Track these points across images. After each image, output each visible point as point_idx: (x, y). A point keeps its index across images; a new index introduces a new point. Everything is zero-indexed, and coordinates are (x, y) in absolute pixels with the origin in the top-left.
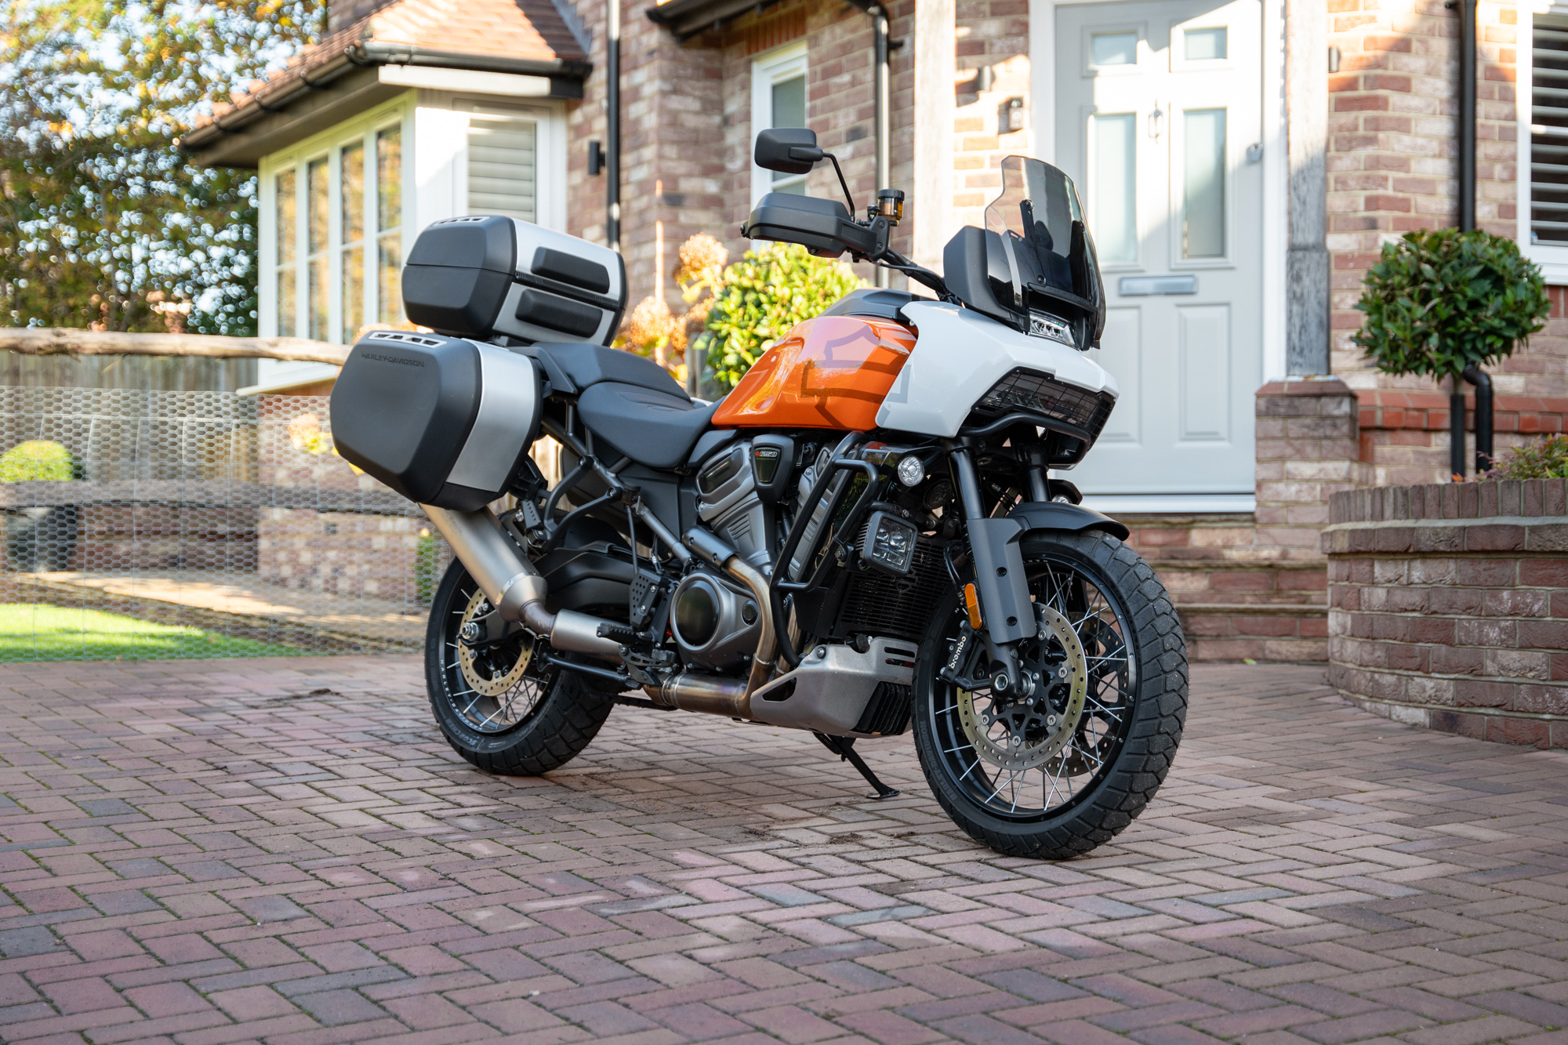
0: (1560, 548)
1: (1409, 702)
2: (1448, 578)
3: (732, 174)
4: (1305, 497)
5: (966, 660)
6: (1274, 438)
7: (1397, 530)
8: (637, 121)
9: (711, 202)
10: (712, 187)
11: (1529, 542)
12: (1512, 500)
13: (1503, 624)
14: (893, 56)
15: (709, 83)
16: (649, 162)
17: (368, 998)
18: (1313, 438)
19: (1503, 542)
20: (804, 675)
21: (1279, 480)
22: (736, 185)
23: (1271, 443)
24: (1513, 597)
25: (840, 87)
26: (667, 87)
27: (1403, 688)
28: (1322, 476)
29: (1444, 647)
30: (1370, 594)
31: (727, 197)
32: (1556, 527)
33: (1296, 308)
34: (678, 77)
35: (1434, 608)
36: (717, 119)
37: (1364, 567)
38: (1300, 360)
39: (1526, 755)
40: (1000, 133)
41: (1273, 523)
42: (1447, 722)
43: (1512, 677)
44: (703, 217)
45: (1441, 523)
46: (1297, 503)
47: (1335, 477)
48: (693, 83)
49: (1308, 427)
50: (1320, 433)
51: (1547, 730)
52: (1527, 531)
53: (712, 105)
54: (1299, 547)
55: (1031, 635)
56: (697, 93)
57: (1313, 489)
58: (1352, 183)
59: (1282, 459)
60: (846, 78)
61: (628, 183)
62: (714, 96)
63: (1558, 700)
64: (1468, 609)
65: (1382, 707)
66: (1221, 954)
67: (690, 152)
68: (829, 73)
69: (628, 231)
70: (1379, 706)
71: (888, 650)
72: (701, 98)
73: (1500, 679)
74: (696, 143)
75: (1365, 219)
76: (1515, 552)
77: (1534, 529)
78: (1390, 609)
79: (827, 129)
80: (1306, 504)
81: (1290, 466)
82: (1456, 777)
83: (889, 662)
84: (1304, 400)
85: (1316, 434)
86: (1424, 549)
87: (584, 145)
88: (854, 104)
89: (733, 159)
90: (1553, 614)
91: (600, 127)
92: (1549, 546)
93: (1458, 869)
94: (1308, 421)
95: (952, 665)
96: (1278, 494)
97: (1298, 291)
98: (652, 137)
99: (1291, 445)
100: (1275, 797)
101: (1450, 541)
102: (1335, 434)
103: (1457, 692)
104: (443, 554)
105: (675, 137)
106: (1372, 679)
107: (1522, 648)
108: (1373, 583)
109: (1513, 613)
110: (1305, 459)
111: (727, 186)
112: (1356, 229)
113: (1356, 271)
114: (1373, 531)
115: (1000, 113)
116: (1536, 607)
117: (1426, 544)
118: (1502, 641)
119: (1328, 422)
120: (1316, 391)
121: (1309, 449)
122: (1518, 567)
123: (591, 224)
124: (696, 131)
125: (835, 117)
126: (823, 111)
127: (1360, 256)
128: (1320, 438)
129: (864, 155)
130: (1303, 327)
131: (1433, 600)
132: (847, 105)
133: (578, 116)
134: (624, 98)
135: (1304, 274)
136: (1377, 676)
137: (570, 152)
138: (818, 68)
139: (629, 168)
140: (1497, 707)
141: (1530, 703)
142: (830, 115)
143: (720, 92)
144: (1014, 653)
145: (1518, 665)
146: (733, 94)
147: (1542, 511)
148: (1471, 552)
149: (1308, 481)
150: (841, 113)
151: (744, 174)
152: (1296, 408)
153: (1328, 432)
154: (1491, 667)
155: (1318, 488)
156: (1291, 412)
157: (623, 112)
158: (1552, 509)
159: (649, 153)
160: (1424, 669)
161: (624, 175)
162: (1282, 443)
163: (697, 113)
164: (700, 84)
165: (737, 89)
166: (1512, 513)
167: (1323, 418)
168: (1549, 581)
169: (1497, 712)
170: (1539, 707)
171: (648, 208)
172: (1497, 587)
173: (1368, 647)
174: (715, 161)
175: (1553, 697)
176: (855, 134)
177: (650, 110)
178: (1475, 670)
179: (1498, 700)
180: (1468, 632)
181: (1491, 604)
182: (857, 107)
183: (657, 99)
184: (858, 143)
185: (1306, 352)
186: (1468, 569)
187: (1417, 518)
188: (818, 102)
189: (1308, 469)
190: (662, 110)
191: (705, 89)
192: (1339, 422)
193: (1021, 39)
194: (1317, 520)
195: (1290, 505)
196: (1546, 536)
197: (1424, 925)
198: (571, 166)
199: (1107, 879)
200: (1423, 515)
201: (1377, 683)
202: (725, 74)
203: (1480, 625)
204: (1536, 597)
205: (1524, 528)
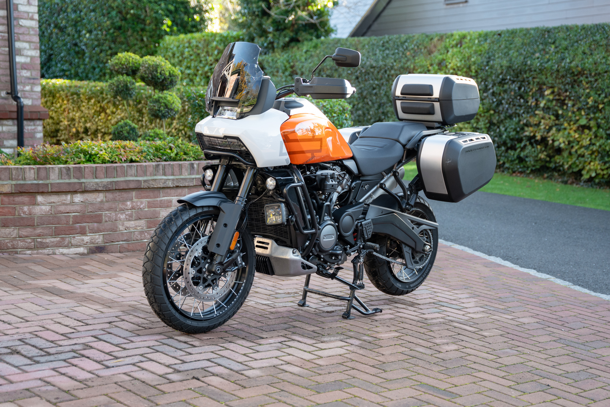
2: (99, 200)
11: (143, 185)
13: (127, 213)
19: (132, 186)
24: (132, 203)
27: (67, 242)
29: (96, 224)
30: (30, 209)
35: (90, 210)
42: (99, 250)
43: (132, 230)
45: (98, 181)
63: (150, 234)
64: (109, 209)
65: (46, 251)
70: (40, 251)
73: (126, 231)
77: (145, 181)
90: (149, 207)
92: (152, 186)
101: (105, 186)
103: (104, 238)
106: (33, 241)
107: (136, 220)
108: (34, 204)
109: (133, 208)
116: (142, 206)
117: (91, 188)
118: (126, 219)
122: (134, 194)
140: (124, 241)
141: (139, 237)
145: (134, 226)
147: (146, 175)
148: (116, 190)
154: (121, 228)
158: (149, 174)
160: (82, 233)
166: (131, 176)
168: (147, 197)
169: (124, 243)
172: (124, 201)
175: (148, 234)
178: (114, 230)
179: (125, 238)
180: (109, 217)
181: (122, 207)
186: (110, 195)
203: (116, 214)
204: (142, 203)
205: (141, 181)
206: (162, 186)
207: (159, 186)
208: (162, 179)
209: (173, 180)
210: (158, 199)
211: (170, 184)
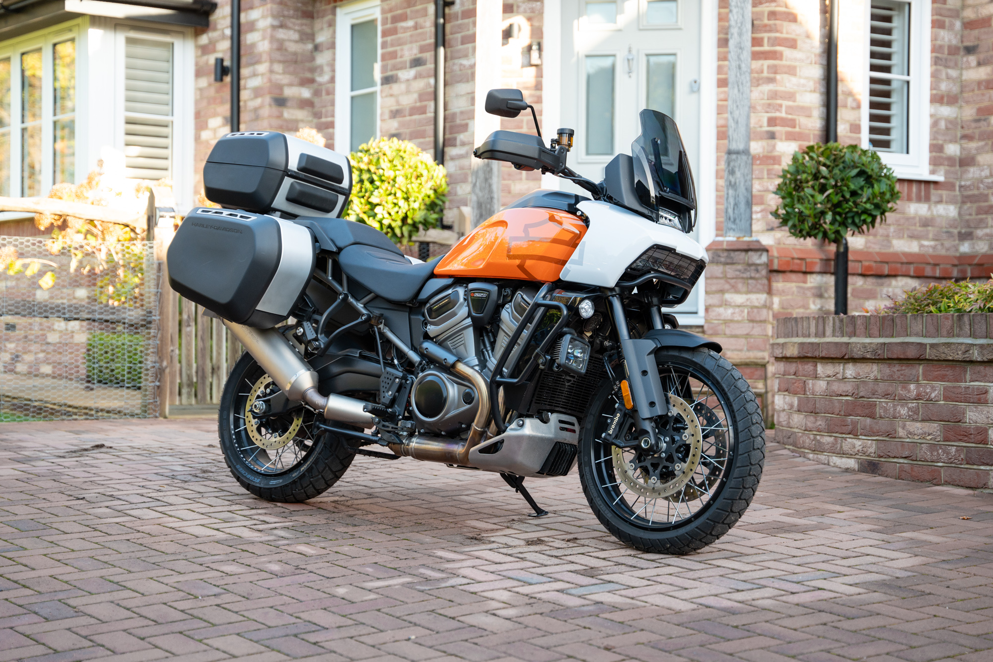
0: (951, 358)
1: (842, 454)
2: (872, 376)
3: (321, 84)
4: (737, 317)
5: (620, 429)
6: (717, 278)
7: (836, 344)
8: (253, 45)
9: (305, 104)
10: (306, 93)
11: (929, 353)
12: (917, 326)
13: (910, 405)
14: (447, 10)
15: (304, 21)
16: (262, 75)
17: (308, 641)
18: (743, 278)
19: (912, 353)
20: (509, 437)
21: (720, 306)
22: (324, 93)
23: (715, 281)
24: (917, 388)
25: (406, 29)
26: (276, 23)
27: (839, 446)
28: (748, 303)
29: (868, 420)
30: (813, 385)
31: (316, 100)
32: (948, 345)
33: (731, 192)
34: (284, 16)
35: (861, 394)
36: (310, 46)
37: (809, 367)
38: (733, 227)
39: (929, 489)
40: (523, 67)
41: (716, 334)
42: (871, 467)
43: (916, 439)
44: (300, 114)
45: (868, 340)
46: (732, 321)
47: (757, 304)
48: (293, 20)
49: (740, 271)
50: (747, 275)
51: (940, 472)
52: (928, 347)
53: (308, 36)
54: (733, 350)
55: (664, 413)
56: (297, 28)
57: (743, 312)
58: (759, 108)
59: (722, 292)
60: (410, 23)
61: (245, 89)
62: (308, 30)
63: (948, 454)
64: (886, 395)
65: (823, 457)
66: (820, 611)
67: (291, 69)
68: (396, 19)
69: (245, 122)
70: (819, 456)
71: (561, 422)
72: (299, 31)
73: (908, 440)
74: (296, 62)
75: (768, 132)
76: (919, 360)
77: (933, 346)
78: (829, 395)
79: (396, 58)
80: (738, 322)
81: (728, 296)
82: (894, 503)
83: (562, 429)
84: (737, 253)
85: (745, 275)
86: (856, 356)
87: (211, 60)
88: (416, 42)
89: (322, 73)
90: (946, 398)
91: (223, 48)
92: (943, 357)
93: (930, 560)
94: (740, 267)
95: (611, 432)
96: (719, 315)
97: (733, 180)
98: (265, 57)
99: (728, 283)
100: (788, 515)
101: (874, 351)
102: (757, 275)
103: (878, 448)
104: (152, 350)
105: (282, 58)
106: (815, 439)
107: (923, 420)
108: (816, 377)
109: (918, 398)
110: (737, 291)
111: (317, 93)
112: (761, 139)
113: (761, 167)
114: (818, 344)
115: (523, 53)
116: (933, 395)
117: (857, 354)
118: (910, 416)
119: (753, 268)
120: (745, 247)
121: (740, 286)
122: (921, 369)
123: (215, 115)
124: (295, 54)
125: (402, 50)
126: (392, 45)
127: (764, 156)
128: (747, 278)
129: (424, 77)
130: (736, 204)
131: (861, 389)
132: (411, 42)
133: (204, 39)
134: (243, 29)
135: (737, 170)
136: (818, 437)
137: (197, 64)
138: (389, 15)
139: (246, 78)
140: (905, 458)
141: (928, 456)
142: (398, 48)
143: (312, 28)
144: (653, 424)
145: (920, 431)
146: (322, 29)
147: (938, 333)
148: (889, 359)
149: (739, 306)
150: (406, 47)
151: (330, 85)
152: (732, 258)
153: (753, 275)
154: (901, 432)
155: (746, 311)
156: (729, 261)
157: (242, 38)
158: (945, 333)
159: (262, 68)
160: (854, 433)
161: (242, 82)
162: (722, 281)
163: (296, 42)
164: (299, 22)
165: (325, 26)
166: (917, 335)
167: (750, 265)
168: (942, 378)
169: (906, 461)
170: (935, 458)
171: (261, 107)
172: (906, 382)
173: (812, 419)
174: (308, 75)
175: (944, 452)
176: (417, 62)
177: (264, 39)
178: (891, 434)
179: (906, 454)
180: (886, 410)
181: (903, 393)
182: (418, 44)
183: (269, 31)
184: (419, 68)
185: (737, 221)
186: (886, 370)
187: (850, 337)
188: (389, 39)
189: (739, 299)
190: (273, 39)
191: (302, 25)
192: (760, 268)
193: (539, 3)
194: (745, 332)
195: (727, 322)
196: (941, 350)
197: (930, 594)
198: (199, 73)
199: (718, 566)
200: (854, 334)
201: (819, 442)
202: (315, 15)
203: (894, 405)
204: (933, 389)
205: (926, 345)
206: (960, 357)
207: (957, 357)
208: (962, 344)
209: (982, 346)
210: (963, 384)
211: (976, 355)
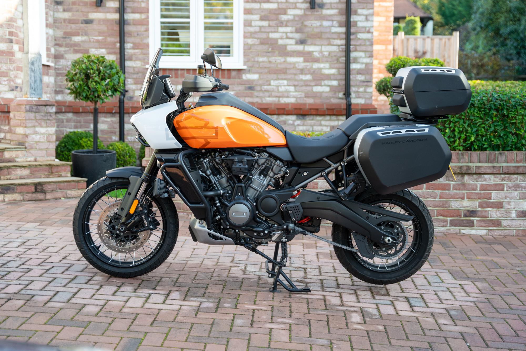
4: (42, 140)
6: (32, 119)
18: (44, 120)
21: (34, 134)
23: (31, 121)
28: (47, 133)
33: (33, 74)
38: (34, 92)
41: (32, 148)
46: (39, 142)
47: (51, 133)
49: (42, 116)
50: (46, 118)
54: (40, 157)
57: (44, 137)
59: (34, 126)
80: (42, 142)
81: (37, 129)
84: (42, 107)
85: (45, 118)
94: (42, 114)
96: (33, 139)
97: (33, 68)
99: (37, 122)
102: (51, 118)
110: (41, 126)
119: (49, 114)
120: (44, 104)
121: (43, 123)
128: (46, 120)
130: (35, 81)
149: (42, 134)
152: (39, 109)
153: (49, 118)
155: (46, 136)
156: (37, 111)
162: (34, 121)
167: (47, 113)
185: (36, 90)
189: (43, 130)
192: (52, 114)
194: (46, 147)
195: (37, 143)
